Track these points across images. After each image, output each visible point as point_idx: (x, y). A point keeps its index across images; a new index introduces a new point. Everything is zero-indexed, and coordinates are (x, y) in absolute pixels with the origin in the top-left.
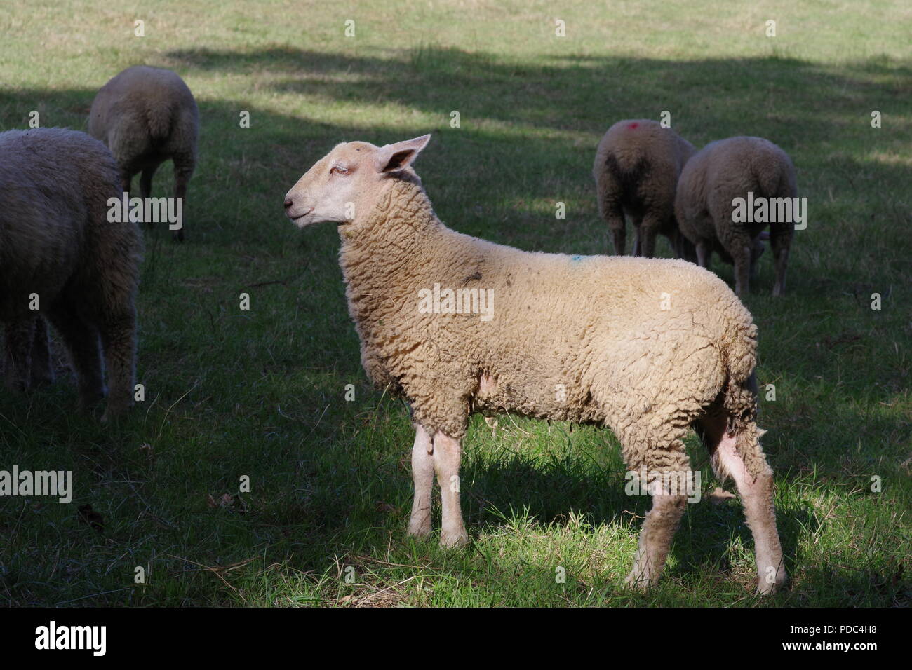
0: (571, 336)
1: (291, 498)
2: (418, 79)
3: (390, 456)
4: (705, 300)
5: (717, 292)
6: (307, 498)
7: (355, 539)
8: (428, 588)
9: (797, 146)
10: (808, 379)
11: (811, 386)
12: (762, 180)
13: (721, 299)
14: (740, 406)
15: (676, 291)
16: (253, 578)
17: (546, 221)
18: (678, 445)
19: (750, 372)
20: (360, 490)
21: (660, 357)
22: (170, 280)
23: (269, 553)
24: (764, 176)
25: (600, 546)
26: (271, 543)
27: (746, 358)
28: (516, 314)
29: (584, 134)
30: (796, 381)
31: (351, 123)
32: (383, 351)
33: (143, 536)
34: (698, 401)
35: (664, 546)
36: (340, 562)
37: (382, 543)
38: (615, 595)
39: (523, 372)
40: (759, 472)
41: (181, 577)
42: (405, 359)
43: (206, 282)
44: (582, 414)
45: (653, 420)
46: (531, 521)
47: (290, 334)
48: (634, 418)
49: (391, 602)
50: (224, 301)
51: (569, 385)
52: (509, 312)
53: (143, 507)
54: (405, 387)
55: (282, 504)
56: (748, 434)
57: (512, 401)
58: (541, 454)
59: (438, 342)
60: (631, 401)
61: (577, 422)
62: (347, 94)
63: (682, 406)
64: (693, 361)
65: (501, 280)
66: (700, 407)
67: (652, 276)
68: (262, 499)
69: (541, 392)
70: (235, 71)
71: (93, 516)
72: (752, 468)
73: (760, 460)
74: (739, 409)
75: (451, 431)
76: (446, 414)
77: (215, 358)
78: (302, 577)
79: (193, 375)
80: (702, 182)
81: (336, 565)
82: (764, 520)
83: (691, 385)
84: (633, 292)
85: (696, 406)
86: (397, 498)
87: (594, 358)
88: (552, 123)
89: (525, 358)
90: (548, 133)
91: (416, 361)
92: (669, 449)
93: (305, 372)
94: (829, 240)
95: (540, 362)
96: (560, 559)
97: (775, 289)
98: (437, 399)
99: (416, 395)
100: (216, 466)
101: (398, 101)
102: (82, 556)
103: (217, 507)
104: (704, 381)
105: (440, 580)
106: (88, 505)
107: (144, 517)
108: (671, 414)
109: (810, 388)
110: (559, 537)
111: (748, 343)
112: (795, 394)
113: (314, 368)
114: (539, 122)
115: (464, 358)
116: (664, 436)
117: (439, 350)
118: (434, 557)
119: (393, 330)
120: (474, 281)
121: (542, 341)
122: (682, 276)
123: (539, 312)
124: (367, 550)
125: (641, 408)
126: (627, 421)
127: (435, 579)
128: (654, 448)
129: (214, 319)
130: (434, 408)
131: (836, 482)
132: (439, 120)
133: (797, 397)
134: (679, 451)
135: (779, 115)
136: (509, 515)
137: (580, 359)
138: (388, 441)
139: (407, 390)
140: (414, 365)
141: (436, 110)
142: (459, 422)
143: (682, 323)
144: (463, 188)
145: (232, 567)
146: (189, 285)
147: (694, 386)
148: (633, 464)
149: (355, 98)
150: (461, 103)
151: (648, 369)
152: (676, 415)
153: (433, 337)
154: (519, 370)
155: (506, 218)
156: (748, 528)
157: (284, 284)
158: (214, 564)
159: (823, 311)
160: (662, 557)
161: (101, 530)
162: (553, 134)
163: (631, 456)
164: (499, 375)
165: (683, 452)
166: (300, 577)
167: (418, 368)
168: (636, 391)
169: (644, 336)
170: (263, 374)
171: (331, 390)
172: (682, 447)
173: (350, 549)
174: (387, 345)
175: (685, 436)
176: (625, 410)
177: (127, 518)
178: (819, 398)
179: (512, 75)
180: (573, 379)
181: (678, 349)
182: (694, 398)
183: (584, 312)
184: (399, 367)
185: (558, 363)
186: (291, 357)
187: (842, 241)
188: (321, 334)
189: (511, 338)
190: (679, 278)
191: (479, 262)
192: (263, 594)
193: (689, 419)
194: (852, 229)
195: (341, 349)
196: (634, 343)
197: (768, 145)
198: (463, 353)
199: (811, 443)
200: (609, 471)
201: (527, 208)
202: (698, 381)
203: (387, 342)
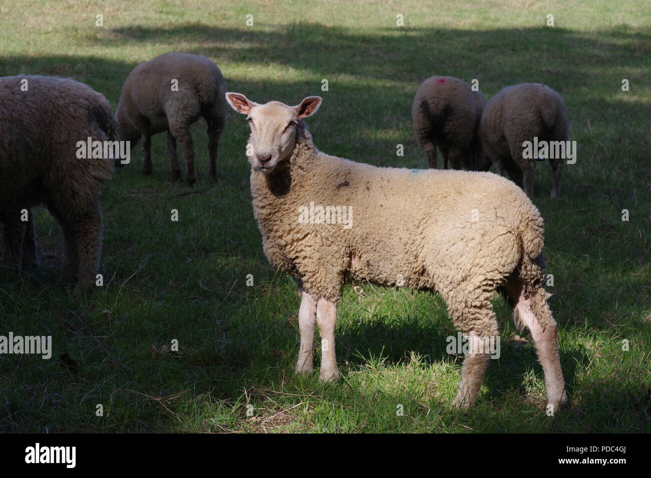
0: (411, 226)
1: (212, 347)
2: (292, 45)
3: (281, 316)
4: (505, 200)
5: (514, 195)
6: (223, 347)
7: (258, 376)
8: (312, 410)
9: (565, 90)
10: (578, 257)
11: (580, 262)
12: (544, 115)
13: (517, 199)
14: (532, 277)
15: (484, 194)
16: (186, 405)
17: (387, 146)
18: (486, 305)
19: (540, 251)
20: (260, 341)
21: (473, 241)
22: (119, 193)
23: (196, 387)
24: (545, 112)
25: (433, 379)
26: (198, 379)
27: (536, 241)
28: (373, 211)
29: (412, 83)
30: (570, 259)
31: (245, 78)
32: (283, 240)
33: (106, 376)
34: (501, 273)
35: (479, 378)
36: (248, 393)
37: (277, 379)
38: (445, 414)
39: (378, 252)
40: (547, 324)
41: (135, 405)
42: (298, 245)
43: (145, 193)
44: (420, 282)
45: (468, 287)
46: (383, 361)
47: (207, 229)
48: (455, 285)
49: (285, 421)
50: (159, 206)
51: (410, 261)
52: (367, 210)
53: (106, 355)
54: (298, 266)
55: (206, 351)
56: (538, 297)
57: (371, 274)
58: (389, 313)
59: (322, 232)
60: (452, 273)
61: (416, 289)
62: (242, 57)
63: (489, 276)
64: (496, 244)
65: (363, 187)
66: (502, 277)
67: (467, 183)
68: (191, 348)
69: (391, 267)
70: (161, 42)
71: (71, 362)
72: (542, 321)
73: (548, 315)
74: (531, 279)
75: (331, 297)
76: (327, 284)
77: (154, 247)
78: (221, 404)
79: (138, 259)
80: (500, 116)
81: (245, 395)
82: (551, 359)
83: (495, 261)
84: (454, 194)
85: (500, 276)
86: (287, 346)
87: (427, 242)
88: (389, 76)
89: (379, 242)
90: (386, 83)
91: (306, 246)
92: (480, 307)
93: (218, 256)
94: (589, 157)
95: (390, 245)
96: (405, 388)
97: (552, 193)
98: (320, 274)
99: (306, 271)
100: (157, 325)
101: (278, 62)
102: (63, 391)
103: (158, 355)
104: (505, 258)
105: (320, 405)
106: (66, 354)
107: (107, 363)
108: (481, 282)
109: (579, 263)
110: (404, 373)
111: (537, 230)
112: (569, 268)
113: (224, 254)
114: (379, 76)
115: (339, 243)
116: (477, 298)
117: (322, 238)
118: (315, 388)
119: (290, 225)
120: (344, 187)
121: (390, 229)
122: (489, 183)
123: (389, 208)
124: (267, 384)
125: (459, 277)
126: (450, 287)
127: (316, 404)
128: (469, 307)
129: (152, 219)
130: (318, 280)
131: (601, 330)
132: (308, 75)
133: (570, 270)
134: (488, 309)
135: (550, 68)
136: (368, 357)
137: (417, 243)
138: (279, 306)
139: (299, 268)
140: (304, 249)
141: (305, 68)
142: (336, 290)
143: (488, 216)
144: (326, 123)
145: (171, 397)
146: (133, 195)
147: (497, 262)
148: (454, 318)
149: (248, 61)
150: (324, 63)
151: (464, 249)
152: (485, 283)
153: (318, 229)
154: (375, 250)
155: (358, 144)
156: (540, 365)
157: (201, 193)
158: (157, 395)
159: (587, 208)
160: (478, 385)
161: (76, 372)
162: (389, 84)
163: (453, 312)
164: (362, 254)
165: (491, 309)
166: (219, 404)
167: (308, 251)
168: (456, 265)
169: (461, 226)
170: (188, 258)
171: (237, 269)
172: (489, 306)
173: (254, 383)
174: (285, 236)
175: (492, 298)
176: (448, 279)
177: (94, 363)
178: (586, 270)
179: (360, 42)
180: (413, 256)
181: (486, 235)
182: (498, 270)
183: (419, 209)
184: (294, 252)
185: (401, 246)
186: (208, 246)
187: (598, 158)
188: (229, 229)
189: (370, 228)
190: (487, 185)
191: (347, 174)
192: (193, 416)
193: (495, 285)
194: (605, 149)
195: (243, 240)
196: (454, 230)
197: (548, 89)
198: (339, 239)
199: (582, 302)
200: (438, 325)
201: (373, 137)
202: (500, 258)
203: (286, 234)
